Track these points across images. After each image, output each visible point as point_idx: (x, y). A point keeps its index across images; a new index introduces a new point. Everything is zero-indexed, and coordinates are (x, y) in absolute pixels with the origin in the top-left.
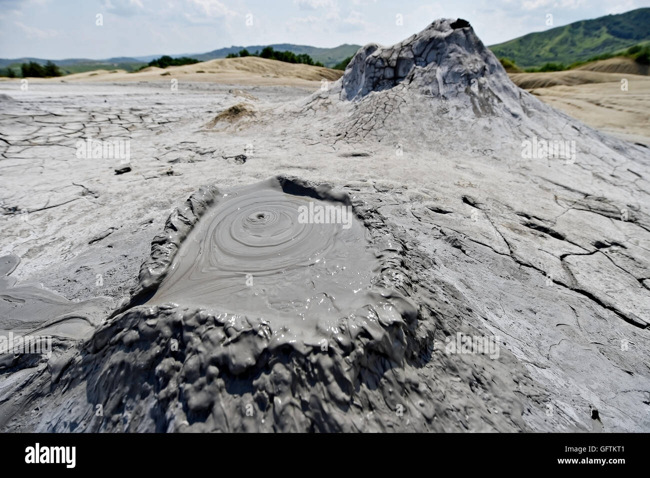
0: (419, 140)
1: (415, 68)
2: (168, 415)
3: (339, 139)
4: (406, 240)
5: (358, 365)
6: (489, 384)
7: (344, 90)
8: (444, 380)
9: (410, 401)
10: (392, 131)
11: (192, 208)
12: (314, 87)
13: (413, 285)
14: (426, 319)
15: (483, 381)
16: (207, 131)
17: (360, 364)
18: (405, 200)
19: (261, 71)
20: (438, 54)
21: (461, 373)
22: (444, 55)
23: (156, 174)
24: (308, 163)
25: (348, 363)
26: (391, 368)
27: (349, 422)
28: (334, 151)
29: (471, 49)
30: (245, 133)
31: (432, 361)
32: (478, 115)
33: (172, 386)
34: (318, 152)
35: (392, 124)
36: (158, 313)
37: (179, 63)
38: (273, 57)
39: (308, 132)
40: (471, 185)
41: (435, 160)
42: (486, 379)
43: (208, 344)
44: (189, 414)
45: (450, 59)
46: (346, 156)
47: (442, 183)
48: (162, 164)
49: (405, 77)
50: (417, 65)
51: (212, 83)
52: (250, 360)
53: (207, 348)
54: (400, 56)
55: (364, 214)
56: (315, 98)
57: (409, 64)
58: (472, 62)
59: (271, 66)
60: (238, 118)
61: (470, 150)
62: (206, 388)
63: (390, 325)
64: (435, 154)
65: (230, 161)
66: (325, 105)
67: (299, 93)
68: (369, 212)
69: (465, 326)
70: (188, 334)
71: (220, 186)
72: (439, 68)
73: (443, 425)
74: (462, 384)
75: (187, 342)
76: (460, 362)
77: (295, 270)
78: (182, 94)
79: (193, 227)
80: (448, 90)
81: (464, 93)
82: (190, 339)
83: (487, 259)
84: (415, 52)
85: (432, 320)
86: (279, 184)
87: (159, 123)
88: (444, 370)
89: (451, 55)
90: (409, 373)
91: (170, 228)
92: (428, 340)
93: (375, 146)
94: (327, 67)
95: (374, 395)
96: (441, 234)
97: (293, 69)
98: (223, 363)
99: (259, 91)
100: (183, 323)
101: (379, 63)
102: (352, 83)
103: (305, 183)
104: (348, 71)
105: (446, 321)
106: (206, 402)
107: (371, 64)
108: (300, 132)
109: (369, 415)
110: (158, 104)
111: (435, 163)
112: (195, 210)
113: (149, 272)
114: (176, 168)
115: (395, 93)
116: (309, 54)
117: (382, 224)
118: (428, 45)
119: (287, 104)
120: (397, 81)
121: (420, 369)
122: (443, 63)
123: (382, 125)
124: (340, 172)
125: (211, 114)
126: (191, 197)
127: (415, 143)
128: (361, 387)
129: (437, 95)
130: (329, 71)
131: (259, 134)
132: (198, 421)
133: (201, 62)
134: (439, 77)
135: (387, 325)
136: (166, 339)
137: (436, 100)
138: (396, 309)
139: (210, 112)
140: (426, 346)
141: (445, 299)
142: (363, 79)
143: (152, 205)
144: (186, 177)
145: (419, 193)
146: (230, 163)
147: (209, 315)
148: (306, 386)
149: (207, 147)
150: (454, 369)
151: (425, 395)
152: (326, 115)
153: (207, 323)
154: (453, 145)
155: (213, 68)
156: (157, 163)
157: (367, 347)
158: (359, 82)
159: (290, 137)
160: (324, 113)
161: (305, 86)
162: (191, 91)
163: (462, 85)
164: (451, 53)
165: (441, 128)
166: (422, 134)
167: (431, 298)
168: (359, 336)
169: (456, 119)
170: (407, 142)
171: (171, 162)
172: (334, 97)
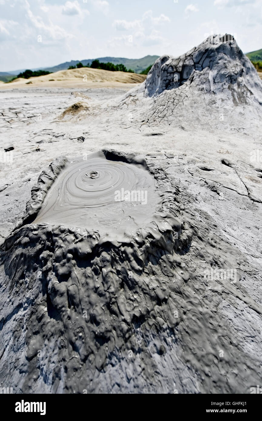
0: (196, 123)
1: (194, 72)
2: (48, 278)
3: (144, 124)
4: (179, 187)
5: (147, 252)
6: (222, 264)
7: (146, 90)
8: (196, 262)
9: (176, 271)
10: (178, 118)
11: (52, 170)
12: (127, 88)
13: (181, 211)
14: (187, 229)
15: (219, 263)
16: (59, 122)
17: (148, 252)
18: (185, 163)
19: (92, 78)
20: (211, 61)
21: (207, 259)
22: (215, 62)
23: (29, 151)
24: (123, 141)
25: (141, 251)
26: (165, 254)
27: (142, 280)
28: (140, 132)
29: (233, 56)
30: (83, 122)
31: (190, 252)
32: (236, 104)
33: (49, 264)
34: (130, 133)
35: (178, 112)
36: (38, 228)
37: (37, 74)
38: (99, 67)
39: (123, 120)
40: (228, 152)
41: (206, 136)
42: (221, 262)
43: (66, 243)
44: (59, 278)
45: (219, 64)
46: (148, 135)
47: (209, 152)
48: (32, 144)
49: (187, 79)
50: (196, 70)
51: (59, 88)
52: (89, 250)
53: (66, 245)
54: (185, 64)
55: (154, 171)
56: (127, 96)
57: (191, 70)
58: (234, 66)
59: (99, 74)
60: (78, 112)
61: (229, 129)
62: (67, 264)
63: (165, 232)
64: (205, 132)
65: (74, 141)
66: (134, 101)
67: (118, 93)
68: (157, 170)
69: (211, 234)
70: (55, 238)
71: (68, 157)
72: (211, 71)
73: (193, 284)
74: (206, 264)
75: (55, 242)
76: (206, 253)
77: (113, 204)
78: (41, 97)
79: (54, 181)
80: (217, 87)
81: (227, 89)
82: (56, 241)
83: (233, 198)
84: (195, 60)
85: (191, 230)
86: (104, 154)
87: (28, 117)
88: (197, 257)
89: (220, 61)
90: (176, 257)
91: (41, 182)
92: (187, 241)
93: (167, 128)
94: (136, 73)
95: (156, 268)
96: (205, 184)
97: (113, 75)
98: (75, 252)
99: (91, 92)
100: (52, 233)
101: (170, 69)
102: (152, 85)
103: (119, 153)
104: (149, 76)
105: (200, 231)
106: (67, 272)
107: (164, 70)
108: (118, 120)
109: (153, 277)
110: (26, 104)
111: (205, 138)
112: (54, 171)
113: (31, 206)
114: (41, 146)
115: (180, 91)
116: (123, 64)
117: (164, 177)
118: (204, 54)
119: (109, 101)
120: (182, 82)
121: (182, 256)
122: (214, 68)
123: (171, 114)
124: (144, 146)
125: (60, 110)
126: (51, 164)
127: (193, 125)
128: (148, 263)
129: (209, 91)
130: (138, 76)
131: (92, 123)
132: (64, 281)
133: (52, 73)
134: (211, 78)
135: (163, 232)
136: (44, 241)
137: (208, 94)
138: (169, 223)
139: (60, 108)
140: (187, 244)
141: (200, 219)
142: (159, 82)
143: (29, 170)
144: (48, 152)
145: (193, 158)
146: (74, 142)
147: (66, 228)
148: (119, 263)
149: (60, 132)
150: (202, 256)
151: (184, 269)
152: (135, 108)
153: (65, 232)
154: (218, 126)
155: (60, 77)
156: (29, 144)
157: (151, 243)
158: (157, 84)
159: (111, 123)
160: (134, 106)
161: (122, 87)
162: (46, 94)
163: (226, 84)
164: (219, 60)
165: (211, 114)
166: (198, 119)
167: (191, 219)
168: (147, 238)
169: (221, 108)
170: (187, 125)
171: (38, 142)
172: (140, 95)
